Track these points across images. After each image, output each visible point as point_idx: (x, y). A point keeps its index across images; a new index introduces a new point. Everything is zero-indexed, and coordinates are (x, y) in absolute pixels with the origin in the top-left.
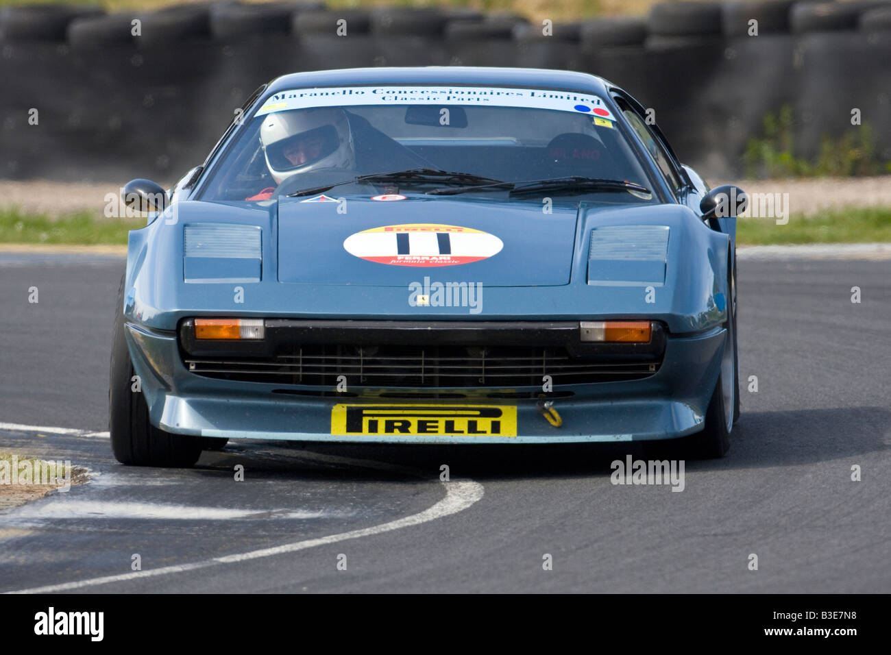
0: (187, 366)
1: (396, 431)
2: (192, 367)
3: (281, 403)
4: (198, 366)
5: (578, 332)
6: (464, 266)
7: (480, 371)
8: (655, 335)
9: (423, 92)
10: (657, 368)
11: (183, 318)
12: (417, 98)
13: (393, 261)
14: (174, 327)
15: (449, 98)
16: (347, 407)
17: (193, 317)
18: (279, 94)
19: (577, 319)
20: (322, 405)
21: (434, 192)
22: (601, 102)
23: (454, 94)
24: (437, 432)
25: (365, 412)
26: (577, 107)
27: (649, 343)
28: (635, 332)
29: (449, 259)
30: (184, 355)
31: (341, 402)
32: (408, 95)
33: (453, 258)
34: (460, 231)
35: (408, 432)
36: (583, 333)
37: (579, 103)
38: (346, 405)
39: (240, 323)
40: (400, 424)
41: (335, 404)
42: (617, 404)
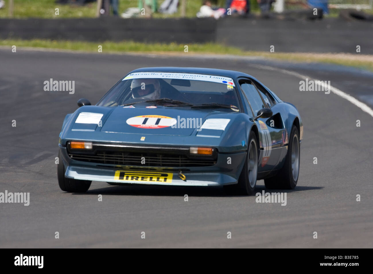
0: (70, 156)
1: (134, 179)
2: (72, 157)
3: (100, 170)
4: (73, 156)
5: (189, 151)
6: (161, 129)
7: (160, 162)
8: (214, 153)
9: (176, 75)
10: (216, 163)
11: (68, 141)
12: (173, 77)
13: (139, 126)
14: (65, 144)
15: (183, 77)
16: (121, 172)
17: (71, 141)
18: (132, 74)
19: (189, 147)
20: (112, 171)
21: (167, 106)
22: (232, 80)
23: (186, 76)
24: (146, 180)
25: (126, 173)
26: (223, 82)
27: (211, 155)
28: (207, 152)
29: (157, 126)
30: (68, 153)
31: (118, 170)
32: (172, 76)
33: (158, 126)
34: (166, 118)
35: (138, 180)
36: (191, 151)
37: (225, 80)
38: (120, 171)
39: (85, 143)
40: (136, 178)
41: (116, 171)
42: (204, 174)
